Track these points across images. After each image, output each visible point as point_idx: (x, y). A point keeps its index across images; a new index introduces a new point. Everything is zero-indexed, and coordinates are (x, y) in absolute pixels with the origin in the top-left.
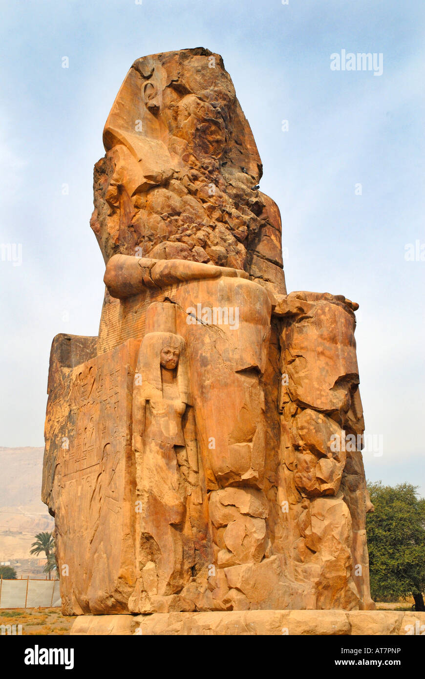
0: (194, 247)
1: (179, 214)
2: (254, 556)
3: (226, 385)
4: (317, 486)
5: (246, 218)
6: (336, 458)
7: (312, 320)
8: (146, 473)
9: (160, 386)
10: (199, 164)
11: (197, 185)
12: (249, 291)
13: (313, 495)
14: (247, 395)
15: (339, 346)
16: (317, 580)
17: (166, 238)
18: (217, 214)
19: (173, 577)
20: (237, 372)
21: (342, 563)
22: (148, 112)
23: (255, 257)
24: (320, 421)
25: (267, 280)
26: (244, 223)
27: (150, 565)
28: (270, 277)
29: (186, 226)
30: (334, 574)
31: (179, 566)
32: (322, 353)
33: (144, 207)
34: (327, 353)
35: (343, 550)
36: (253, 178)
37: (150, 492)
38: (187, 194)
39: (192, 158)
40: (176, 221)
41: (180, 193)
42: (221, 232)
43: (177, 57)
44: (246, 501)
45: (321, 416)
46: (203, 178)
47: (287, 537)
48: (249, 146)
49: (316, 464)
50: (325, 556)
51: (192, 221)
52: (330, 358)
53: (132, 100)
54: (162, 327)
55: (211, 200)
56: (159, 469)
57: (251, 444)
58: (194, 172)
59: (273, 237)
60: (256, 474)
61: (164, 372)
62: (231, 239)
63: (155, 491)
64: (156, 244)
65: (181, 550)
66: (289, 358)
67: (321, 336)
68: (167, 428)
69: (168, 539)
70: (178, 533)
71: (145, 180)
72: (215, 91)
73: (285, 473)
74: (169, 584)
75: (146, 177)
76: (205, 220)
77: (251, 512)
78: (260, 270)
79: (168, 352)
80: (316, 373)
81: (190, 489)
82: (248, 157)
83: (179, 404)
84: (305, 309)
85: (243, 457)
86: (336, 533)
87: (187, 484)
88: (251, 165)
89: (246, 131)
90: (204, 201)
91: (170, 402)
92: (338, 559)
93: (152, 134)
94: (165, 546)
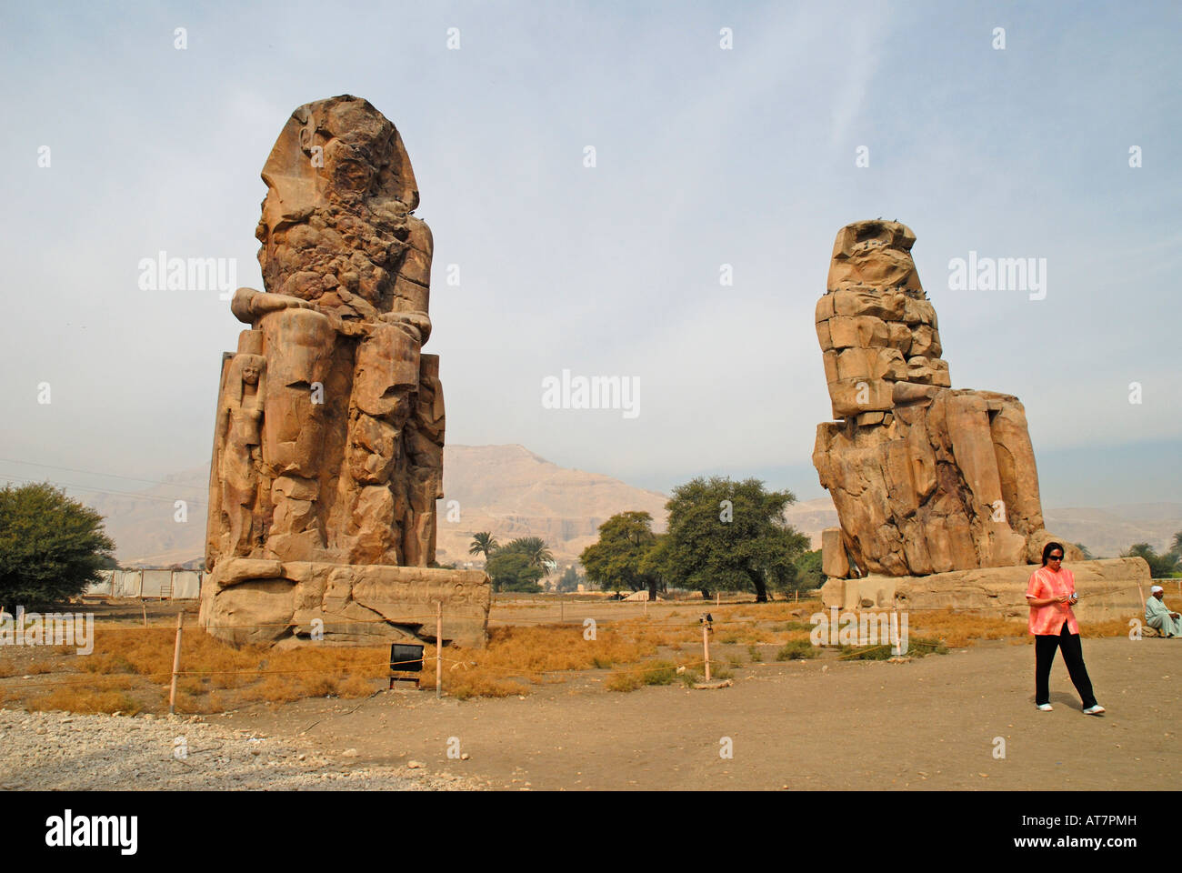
0: (324, 275)
1: (315, 246)
2: (292, 528)
3: (278, 396)
4: (364, 476)
5: (386, 243)
6: (381, 454)
7: (373, 340)
9: (239, 398)
10: (339, 200)
11: (338, 218)
13: (364, 483)
14: (294, 404)
15: (392, 361)
16: (353, 548)
17: (299, 269)
18: (355, 243)
19: (241, 542)
20: (287, 386)
21: (378, 536)
22: (304, 155)
23: (398, 277)
24: (371, 424)
25: (406, 299)
26: (383, 249)
27: (227, 534)
28: (409, 296)
29: (319, 257)
30: (370, 544)
31: (245, 536)
32: (377, 368)
33: (283, 243)
34: (381, 367)
35: (378, 526)
36: (406, 205)
37: (226, 480)
38: (325, 228)
39: (334, 195)
40: (310, 253)
41: (319, 227)
42: (356, 259)
43: (322, 106)
44: (290, 486)
45: (372, 419)
46: (343, 211)
47: (341, 516)
48: (405, 176)
49: (364, 459)
50: (364, 530)
51: (326, 251)
52: (384, 372)
53: (288, 146)
55: (351, 231)
56: (233, 463)
57: (294, 443)
58: (335, 207)
59: (417, 259)
60: (298, 467)
62: (366, 263)
63: (230, 479)
64: (290, 274)
65: (250, 523)
67: (378, 353)
68: (243, 430)
69: (238, 515)
71: (282, 219)
72: (356, 134)
73: (347, 466)
74: (236, 548)
75: (284, 217)
76: (343, 249)
77: (293, 496)
78: (401, 289)
79: (248, 371)
80: (371, 384)
81: (261, 478)
82: (404, 186)
85: (286, 453)
86: (374, 513)
87: (259, 474)
88: (406, 193)
89: (404, 162)
90: (344, 233)
91: (247, 410)
92: (374, 533)
93: (306, 174)
94: (236, 521)
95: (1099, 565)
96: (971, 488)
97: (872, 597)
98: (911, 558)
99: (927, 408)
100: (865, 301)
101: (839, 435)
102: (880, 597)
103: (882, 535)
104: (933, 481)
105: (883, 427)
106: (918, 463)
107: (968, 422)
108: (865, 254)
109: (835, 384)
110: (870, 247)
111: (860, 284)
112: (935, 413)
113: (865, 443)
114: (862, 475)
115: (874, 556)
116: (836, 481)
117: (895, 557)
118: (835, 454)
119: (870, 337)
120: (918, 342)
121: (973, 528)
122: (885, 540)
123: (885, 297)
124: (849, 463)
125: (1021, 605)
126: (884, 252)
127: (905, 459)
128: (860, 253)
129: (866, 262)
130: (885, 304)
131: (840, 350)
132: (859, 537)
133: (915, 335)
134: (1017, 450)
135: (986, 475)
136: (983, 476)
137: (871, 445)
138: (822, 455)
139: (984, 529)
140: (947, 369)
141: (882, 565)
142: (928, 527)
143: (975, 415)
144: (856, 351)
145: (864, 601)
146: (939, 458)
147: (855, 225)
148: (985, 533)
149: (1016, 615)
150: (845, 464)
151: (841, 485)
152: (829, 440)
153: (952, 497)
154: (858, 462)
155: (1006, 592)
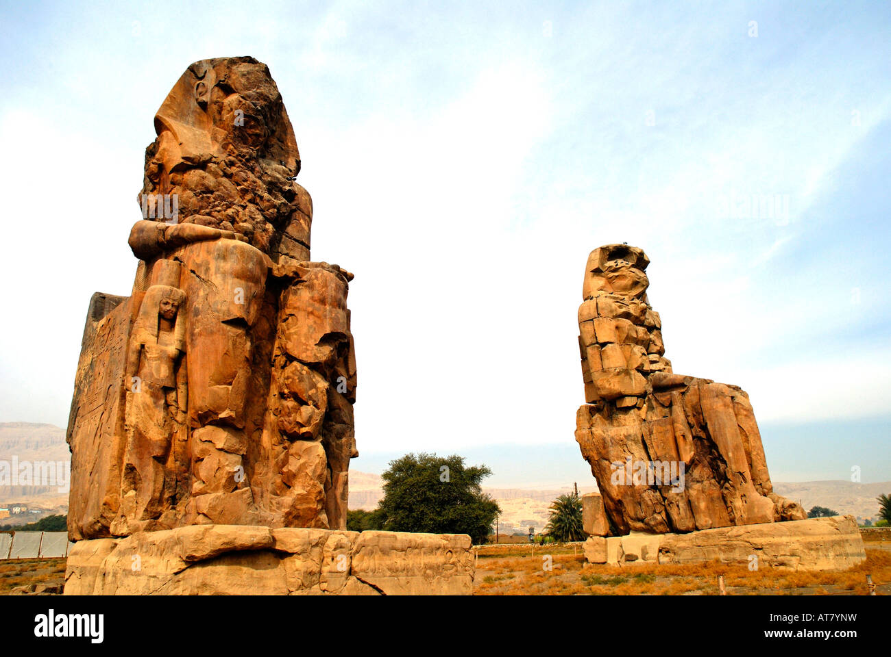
0: (222, 222)
1: (212, 192)
2: (224, 486)
3: (212, 333)
4: (296, 429)
5: (277, 202)
6: (316, 406)
7: (306, 283)
8: (134, 409)
9: (156, 333)
10: (237, 153)
11: (234, 170)
12: (242, 252)
13: (294, 437)
14: (230, 343)
15: (328, 307)
16: (287, 510)
17: (197, 212)
18: (249, 197)
19: (151, 503)
20: (223, 322)
21: (313, 496)
22: (198, 106)
23: (284, 236)
24: (304, 372)
25: (293, 257)
26: (274, 206)
27: (132, 493)
28: (295, 255)
29: (216, 203)
30: (305, 506)
31: (157, 495)
32: (312, 313)
33: (180, 184)
34: (316, 313)
35: (314, 485)
36: (290, 170)
37: (136, 427)
38: (222, 177)
39: (231, 147)
40: (208, 198)
41: (216, 175)
42: (250, 211)
43: (226, 62)
44: (222, 438)
45: (306, 368)
46: (239, 164)
47: (266, 474)
48: (289, 144)
49: (297, 410)
50: (298, 490)
51: (223, 199)
52: (319, 317)
53: (184, 95)
54: (165, 281)
55: (245, 184)
56: (146, 407)
57: (230, 387)
58: (232, 158)
59: (302, 221)
60: (233, 414)
61: (163, 322)
62: (259, 217)
63: (141, 426)
64: (186, 216)
65: (162, 480)
66: (284, 317)
67: (312, 298)
68: (158, 370)
69: (149, 470)
70: (160, 466)
71: (182, 161)
72: (257, 93)
73: (271, 418)
74: (146, 510)
75: (183, 158)
76: (237, 200)
77: (225, 447)
78: (287, 248)
79: (167, 303)
80: (305, 330)
81: (176, 427)
82: (288, 153)
83: (172, 350)
84: (300, 273)
85: (221, 398)
86: (309, 471)
87: (174, 422)
88: (290, 160)
89: (289, 131)
90: (238, 185)
91: (163, 348)
92: (309, 493)
93: (200, 125)
94: (146, 476)
95: (834, 521)
96: (725, 459)
97: (637, 552)
98: (675, 517)
99: (683, 393)
100: (620, 307)
101: (597, 416)
102: (644, 552)
103: (647, 499)
104: (693, 453)
105: (636, 410)
106: (682, 437)
107: (719, 405)
108: (616, 270)
109: (600, 372)
110: (620, 265)
111: (612, 294)
112: (691, 397)
113: (623, 422)
114: (625, 448)
115: (639, 516)
116: (599, 453)
117: (659, 518)
118: (598, 431)
119: (625, 335)
120: (654, 342)
121: (725, 492)
122: (650, 503)
123: (632, 305)
124: (612, 438)
125: (785, 555)
126: (630, 270)
127: (670, 435)
128: (612, 269)
129: (617, 276)
130: (632, 309)
131: (604, 345)
132: (623, 500)
133: (652, 336)
134: (750, 429)
135: (737, 448)
136: (735, 449)
137: (630, 425)
138: (585, 431)
139: (737, 492)
140: (671, 366)
141: (646, 524)
142: (690, 490)
143: (725, 400)
144: (616, 346)
145: (628, 555)
146: (694, 434)
147: (608, 247)
148: (738, 494)
149: (782, 564)
150: (608, 439)
151: (606, 457)
152: (590, 420)
153: (704, 466)
154: (622, 437)
155: (771, 545)
